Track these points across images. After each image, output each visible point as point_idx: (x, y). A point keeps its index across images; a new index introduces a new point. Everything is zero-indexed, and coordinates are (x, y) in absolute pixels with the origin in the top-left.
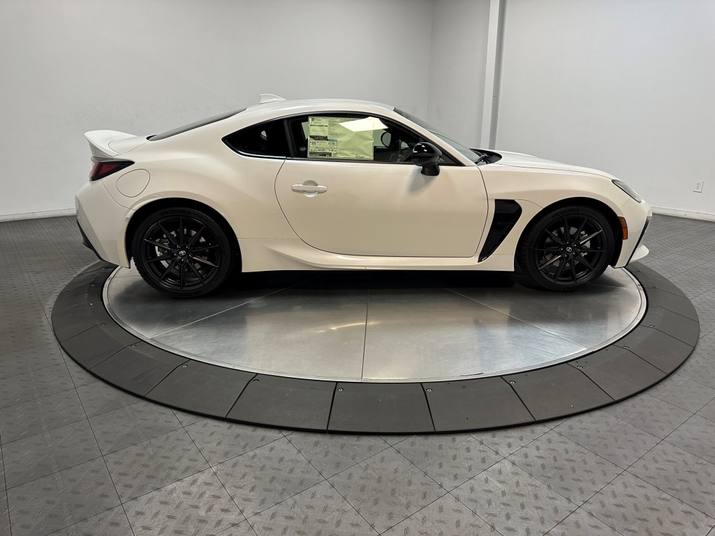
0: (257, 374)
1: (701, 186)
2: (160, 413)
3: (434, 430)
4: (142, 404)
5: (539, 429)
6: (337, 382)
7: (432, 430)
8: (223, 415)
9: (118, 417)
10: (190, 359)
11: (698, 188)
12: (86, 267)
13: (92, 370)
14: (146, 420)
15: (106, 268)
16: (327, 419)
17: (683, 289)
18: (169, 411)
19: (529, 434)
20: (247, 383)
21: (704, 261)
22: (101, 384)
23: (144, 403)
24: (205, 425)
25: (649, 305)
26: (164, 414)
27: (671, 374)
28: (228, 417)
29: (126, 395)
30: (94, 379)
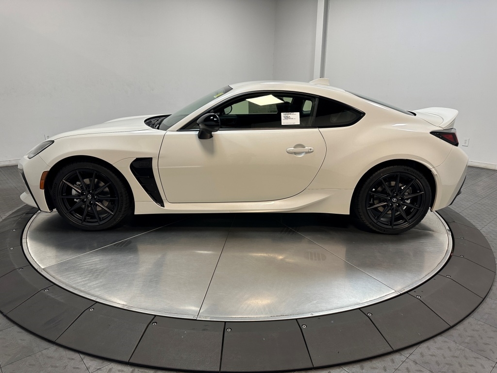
0: (155, 316)
1: (467, 143)
2: (69, 358)
3: (312, 366)
4: (52, 350)
5: (397, 357)
6: (225, 322)
7: (311, 366)
8: (126, 360)
9: (30, 365)
10: (97, 302)
11: (465, 143)
12: (10, 212)
13: (9, 315)
14: (56, 367)
15: (27, 214)
16: (220, 360)
17: (472, 222)
18: (77, 356)
19: (390, 364)
20: (147, 325)
21: (480, 198)
22: (16, 329)
23: (53, 348)
24: (110, 370)
25: (455, 237)
26: (73, 359)
27: (485, 298)
28: (131, 361)
29: (38, 340)
30: (9, 323)
